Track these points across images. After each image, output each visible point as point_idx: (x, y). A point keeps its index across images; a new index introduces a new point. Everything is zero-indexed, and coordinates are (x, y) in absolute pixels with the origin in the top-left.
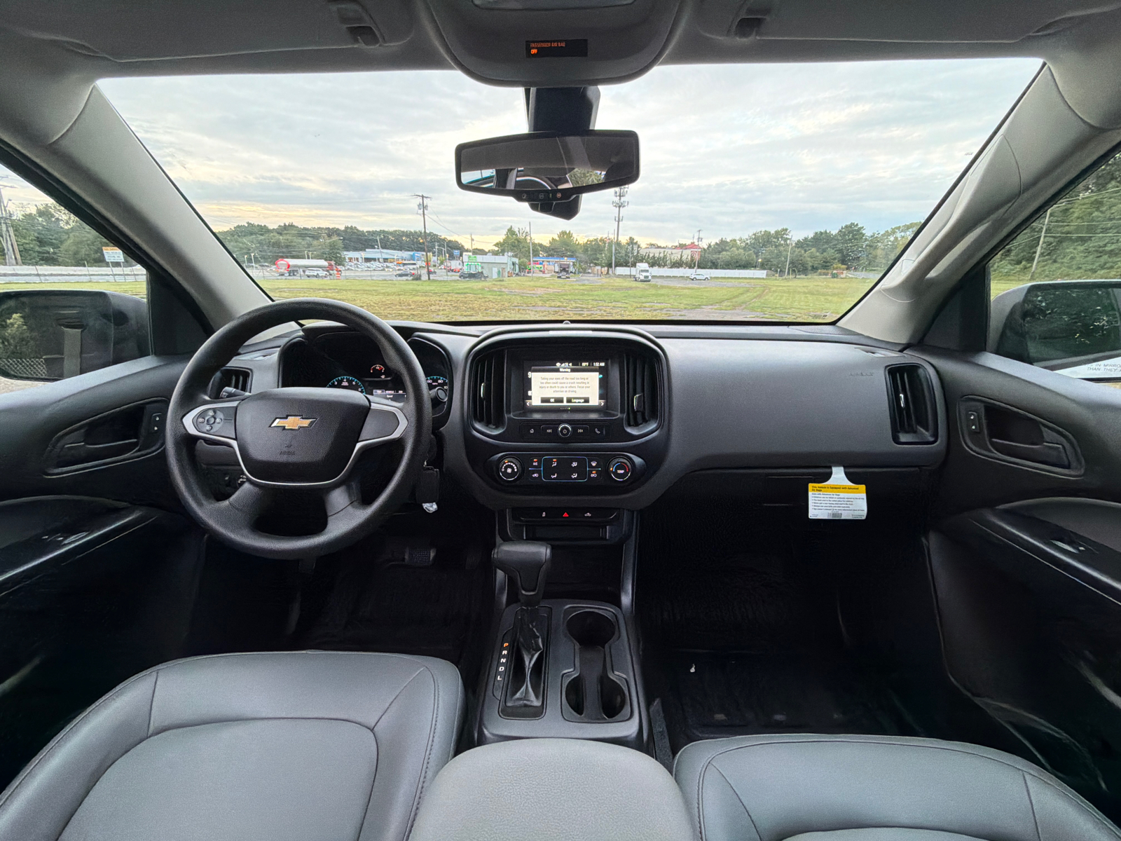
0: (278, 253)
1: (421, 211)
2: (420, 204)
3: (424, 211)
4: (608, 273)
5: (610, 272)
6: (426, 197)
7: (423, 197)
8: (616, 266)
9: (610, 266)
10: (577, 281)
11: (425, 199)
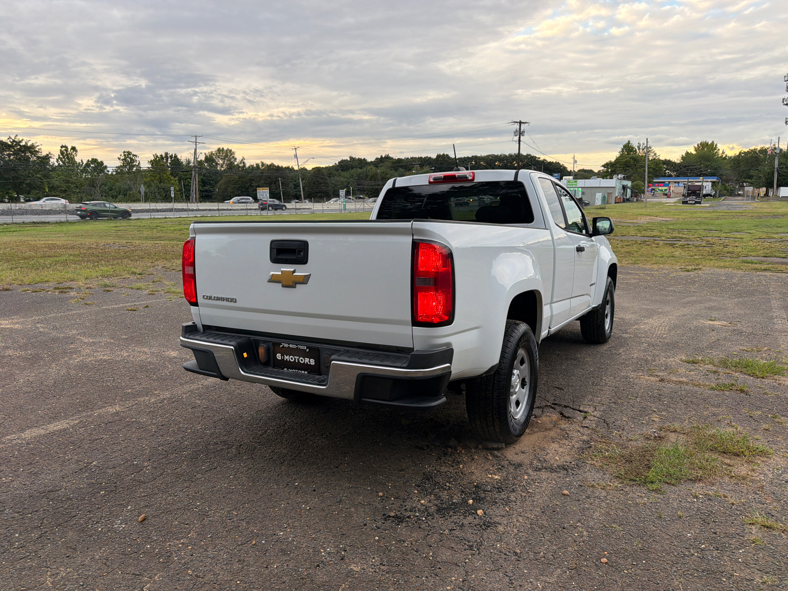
0: (374, 186)
1: (517, 138)
2: (516, 131)
3: (520, 138)
4: (767, 195)
5: (771, 194)
6: (524, 123)
7: (520, 123)
8: (779, 186)
9: (769, 185)
10: (710, 207)
11: (522, 125)
